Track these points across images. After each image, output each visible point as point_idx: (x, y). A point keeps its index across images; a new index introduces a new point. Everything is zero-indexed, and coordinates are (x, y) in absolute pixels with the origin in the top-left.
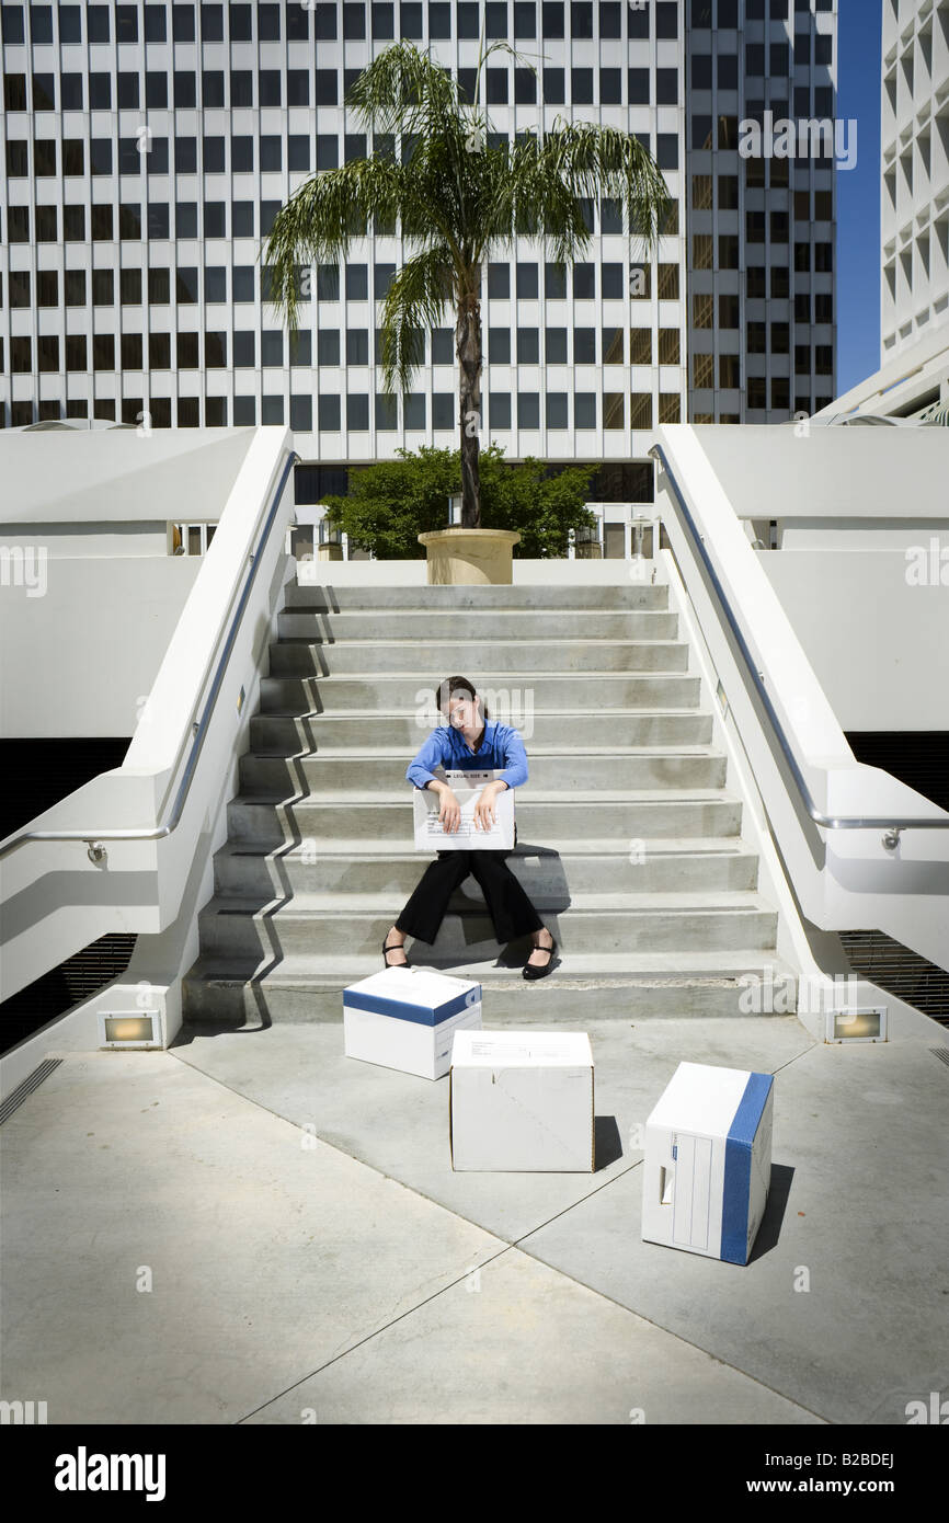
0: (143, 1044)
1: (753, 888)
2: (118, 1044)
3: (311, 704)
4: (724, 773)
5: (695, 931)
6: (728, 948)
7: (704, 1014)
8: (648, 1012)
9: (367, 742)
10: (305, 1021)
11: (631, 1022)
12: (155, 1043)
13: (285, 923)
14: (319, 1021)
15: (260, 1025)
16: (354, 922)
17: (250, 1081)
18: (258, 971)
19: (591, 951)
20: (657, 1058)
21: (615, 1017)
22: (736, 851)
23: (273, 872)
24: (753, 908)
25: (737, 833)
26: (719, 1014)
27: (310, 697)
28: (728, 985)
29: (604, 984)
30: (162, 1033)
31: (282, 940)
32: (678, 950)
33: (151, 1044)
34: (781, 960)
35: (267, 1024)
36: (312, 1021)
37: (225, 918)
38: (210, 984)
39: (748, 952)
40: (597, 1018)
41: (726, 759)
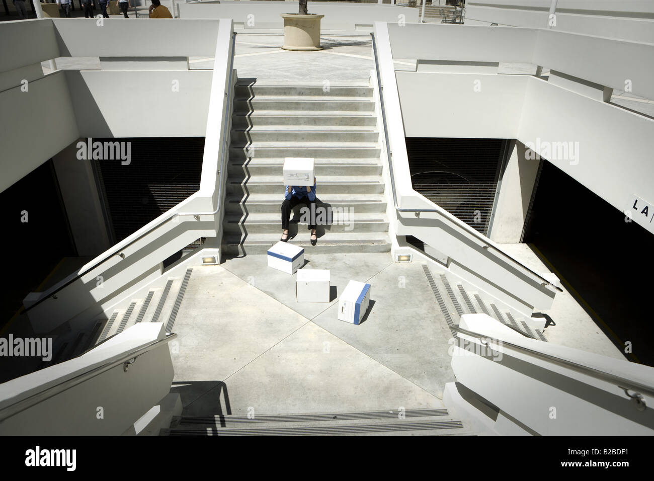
0: (213, 264)
1: (385, 212)
2: (206, 264)
3: (248, 140)
4: (382, 171)
5: (366, 227)
6: (375, 232)
7: (365, 252)
8: (350, 251)
9: (268, 156)
10: (255, 254)
11: (346, 254)
12: (217, 263)
13: (248, 225)
14: (260, 254)
15: (243, 255)
16: (268, 225)
17: (244, 275)
18: (241, 240)
19: (336, 232)
20: (350, 267)
21: (341, 253)
22: (381, 201)
23: (242, 208)
24: (382, 220)
25: (383, 193)
26: (369, 252)
27: (247, 137)
28: (372, 245)
29: (338, 245)
30: (218, 261)
31: (247, 230)
32: (360, 232)
33: (215, 264)
34: (389, 236)
35: (245, 255)
36: (258, 254)
37: (230, 224)
38: (229, 245)
39: (380, 233)
40: (335, 253)
41: (382, 167)
